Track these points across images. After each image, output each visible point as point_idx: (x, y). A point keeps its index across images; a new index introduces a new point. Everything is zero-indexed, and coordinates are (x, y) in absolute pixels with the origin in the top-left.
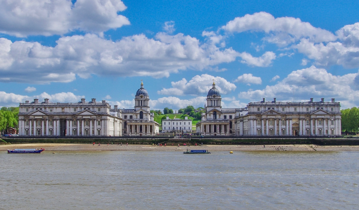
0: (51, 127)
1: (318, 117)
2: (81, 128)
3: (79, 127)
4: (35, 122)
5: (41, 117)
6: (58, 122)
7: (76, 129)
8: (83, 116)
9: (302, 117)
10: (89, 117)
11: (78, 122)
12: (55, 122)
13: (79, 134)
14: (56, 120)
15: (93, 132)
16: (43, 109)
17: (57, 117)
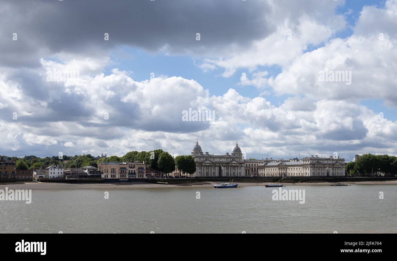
0: (214, 171)
1: (337, 166)
2: (231, 172)
3: (230, 171)
4: (205, 167)
5: (209, 164)
6: (218, 167)
7: (228, 172)
8: (232, 164)
9: (331, 166)
10: (235, 165)
11: (229, 168)
12: (216, 167)
13: (230, 175)
14: (217, 166)
15: (237, 174)
16: (209, 159)
17: (217, 165)
